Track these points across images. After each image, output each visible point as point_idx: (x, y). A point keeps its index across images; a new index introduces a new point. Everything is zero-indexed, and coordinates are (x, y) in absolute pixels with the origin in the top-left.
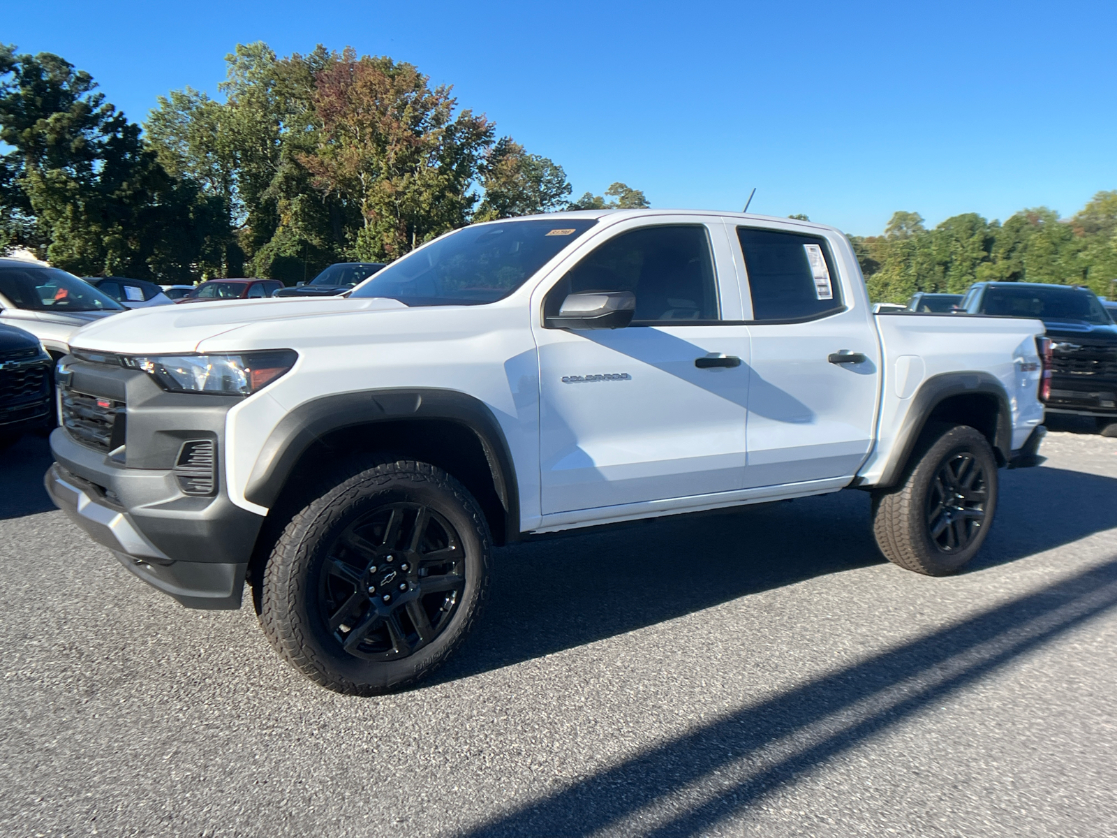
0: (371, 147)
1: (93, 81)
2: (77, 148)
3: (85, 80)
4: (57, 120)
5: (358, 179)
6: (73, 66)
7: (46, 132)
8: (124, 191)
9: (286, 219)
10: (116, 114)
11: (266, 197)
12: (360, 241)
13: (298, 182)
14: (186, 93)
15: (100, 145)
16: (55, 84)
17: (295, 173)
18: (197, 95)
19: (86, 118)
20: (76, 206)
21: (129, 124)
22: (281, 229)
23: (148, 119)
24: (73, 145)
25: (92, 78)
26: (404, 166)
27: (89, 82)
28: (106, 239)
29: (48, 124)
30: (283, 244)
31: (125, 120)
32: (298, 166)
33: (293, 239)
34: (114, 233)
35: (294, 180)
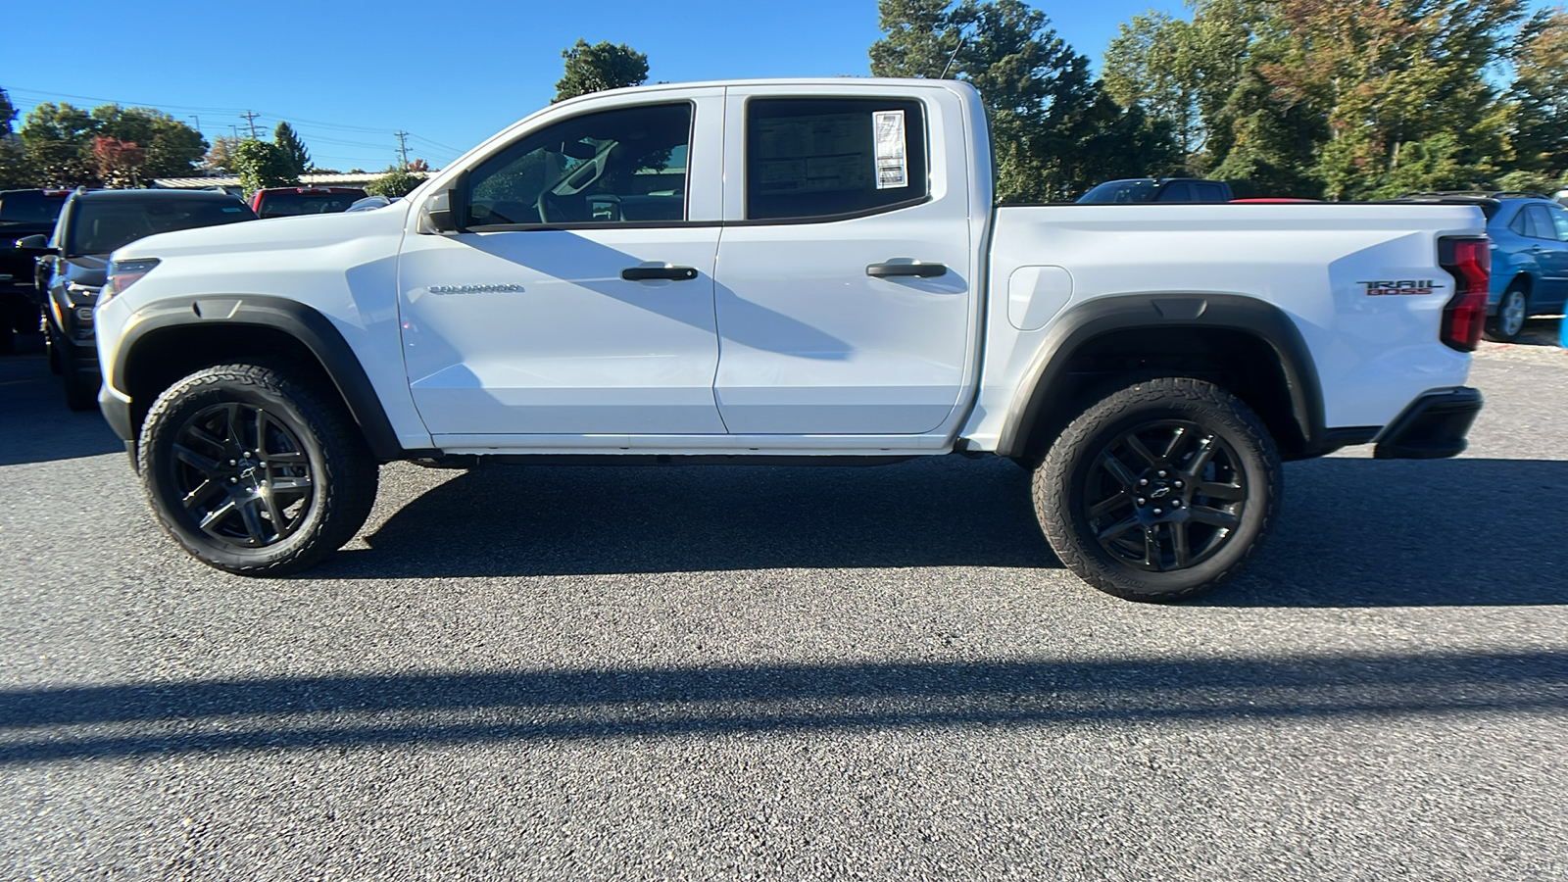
0: (1348, 47)
1: (1046, 18)
2: (1023, 88)
3: (1040, 17)
4: (1008, 62)
5: (1330, 87)
6: (1028, 7)
7: (998, 75)
8: (1065, 124)
9: (1242, 138)
10: (1064, 49)
11: (1221, 117)
12: (1326, 157)
13: (1259, 97)
14: (1148, 15)
15: (1050, 81)
16: (1011, 27)
17: (1257, 85)
18: (1159, 16)
19: (1039, 55)
20: (1020, 145)
21: (1078, 56)
22: (1235, 150)
23: (1108, 47)
24: (1020, 85)
25: (1045, 15)
26: (1389, 61)
27: (1042, 20)
28: (1045, 173)
29: (999, 68)
30: (1235, 166)
31: (1073, 54)
32: (1261, 78)
33: (1248, 159)
34: (1053, 166)
35: (1254, 94)
